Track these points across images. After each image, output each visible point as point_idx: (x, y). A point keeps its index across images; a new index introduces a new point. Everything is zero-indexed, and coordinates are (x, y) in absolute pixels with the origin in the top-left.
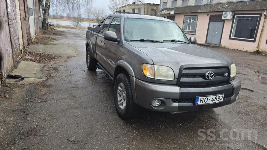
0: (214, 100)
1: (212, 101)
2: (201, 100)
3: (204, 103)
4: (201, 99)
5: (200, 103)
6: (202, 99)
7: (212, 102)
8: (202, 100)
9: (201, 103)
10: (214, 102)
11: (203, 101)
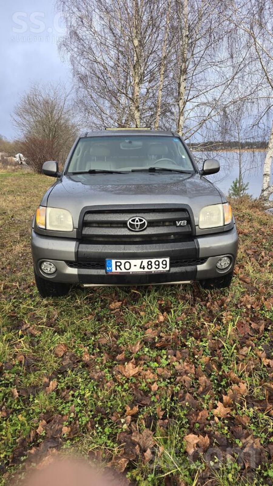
0: (146, 267)
1: (141, 268)
2: (116, 266)
3: (124, 270)
4: (116, 264)
5: (116, 269)
6: (118, 264)
7: (142, 270)
8: (119, 266)
9: (119, 270)
10: (146, 270)
11: (122, 267)
